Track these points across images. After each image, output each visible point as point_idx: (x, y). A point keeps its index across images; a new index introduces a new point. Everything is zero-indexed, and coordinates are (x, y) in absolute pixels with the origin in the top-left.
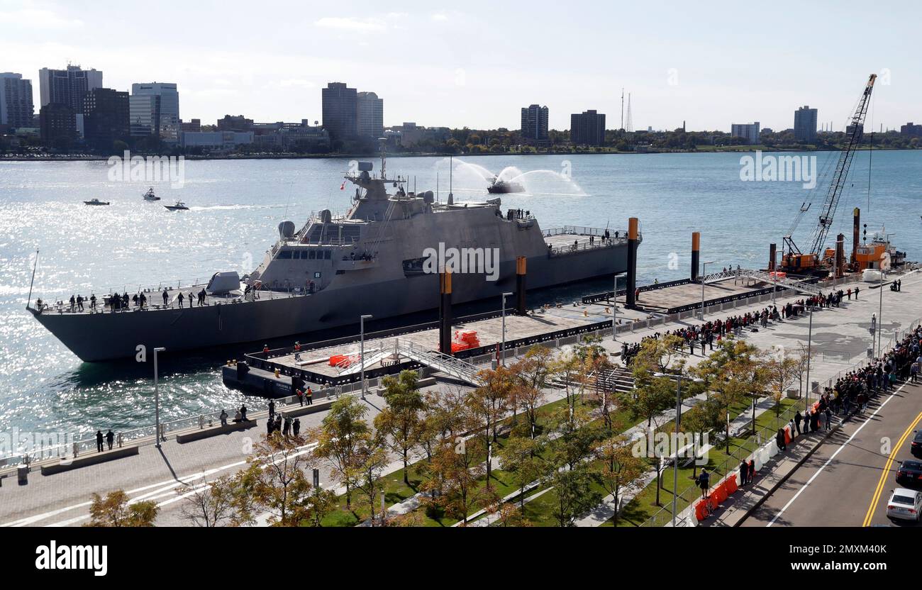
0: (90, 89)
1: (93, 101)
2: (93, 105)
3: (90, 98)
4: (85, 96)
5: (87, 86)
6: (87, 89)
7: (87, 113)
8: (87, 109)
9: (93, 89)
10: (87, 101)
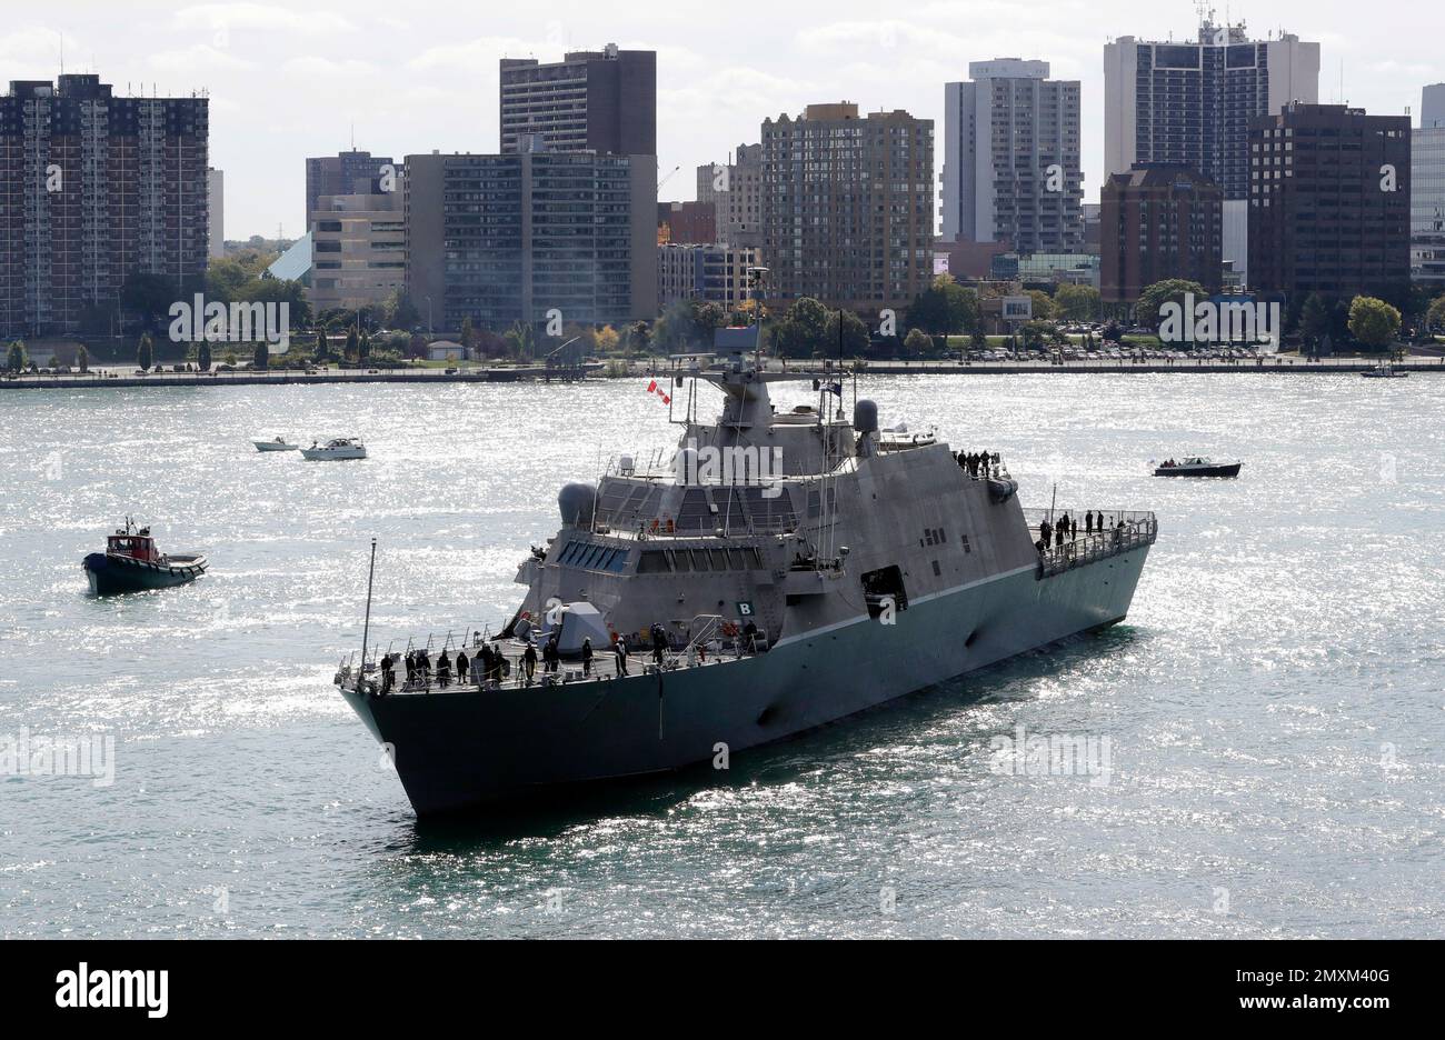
0: (1274, 109)
1: (1283, 153)
2: (1283, 167)
3: (1272, 141)
4: (1256, 135)
5: (1265, 98)
6: (1265, 105)
7: (1261, 196)
8: (1261, 181)
9: (1285, 109)
10: (1261, 155)
